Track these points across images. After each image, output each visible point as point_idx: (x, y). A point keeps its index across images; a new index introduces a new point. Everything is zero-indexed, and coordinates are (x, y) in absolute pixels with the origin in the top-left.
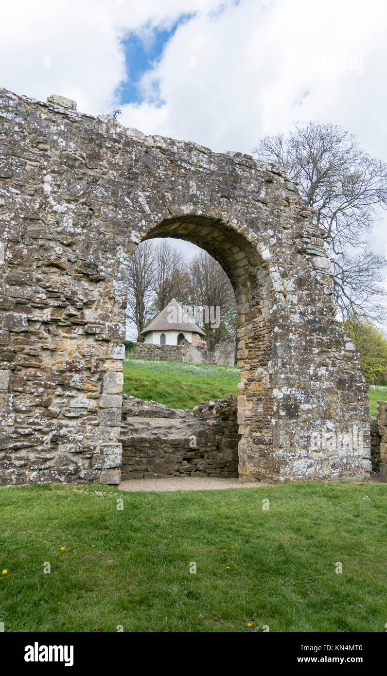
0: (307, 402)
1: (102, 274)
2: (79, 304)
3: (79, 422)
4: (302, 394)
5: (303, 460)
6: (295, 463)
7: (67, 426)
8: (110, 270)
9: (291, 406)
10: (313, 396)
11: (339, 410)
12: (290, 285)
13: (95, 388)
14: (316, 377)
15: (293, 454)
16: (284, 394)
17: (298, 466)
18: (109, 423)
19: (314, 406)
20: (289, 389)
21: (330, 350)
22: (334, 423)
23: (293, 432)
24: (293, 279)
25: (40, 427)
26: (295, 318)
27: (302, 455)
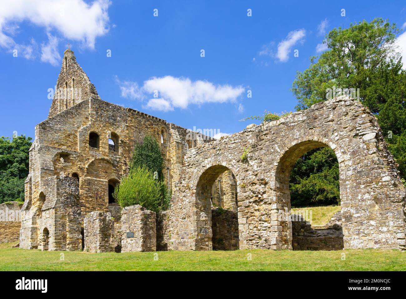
0: (357, 213)
1: (267, 181)
2: (261, 193)
3: (266, 231)
4: (354, 209)
5: (356, 240)
6: (352, 242)
7: (263, 233)
8: (269, 178)
9: (348, 216)
10: (361, 209)
11: (378, 214)
12: (347, 157)
13: (269, 220)
14: (363, 200)
15: (350, 238)
16: (343, 211)
17: (353, 243)
18: (274, 231)
19: (362, 214)
20: (346, 208)
21: (371, 184)
22: (376, 221)
23: (350, 228)
24: (349, 153)
25: (256, 233)
26: (350, 173)
27: (356, 238)
